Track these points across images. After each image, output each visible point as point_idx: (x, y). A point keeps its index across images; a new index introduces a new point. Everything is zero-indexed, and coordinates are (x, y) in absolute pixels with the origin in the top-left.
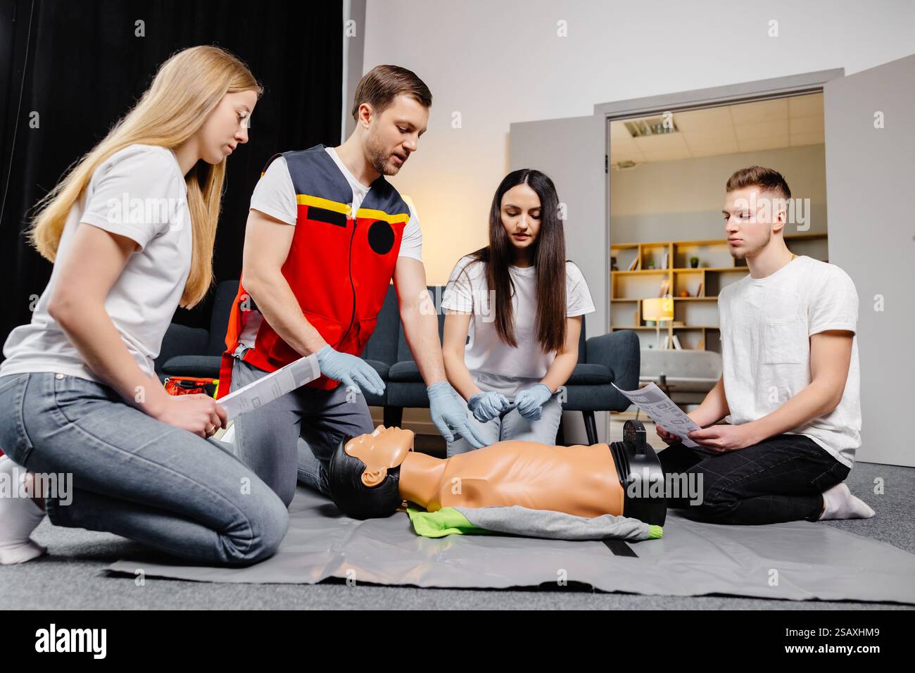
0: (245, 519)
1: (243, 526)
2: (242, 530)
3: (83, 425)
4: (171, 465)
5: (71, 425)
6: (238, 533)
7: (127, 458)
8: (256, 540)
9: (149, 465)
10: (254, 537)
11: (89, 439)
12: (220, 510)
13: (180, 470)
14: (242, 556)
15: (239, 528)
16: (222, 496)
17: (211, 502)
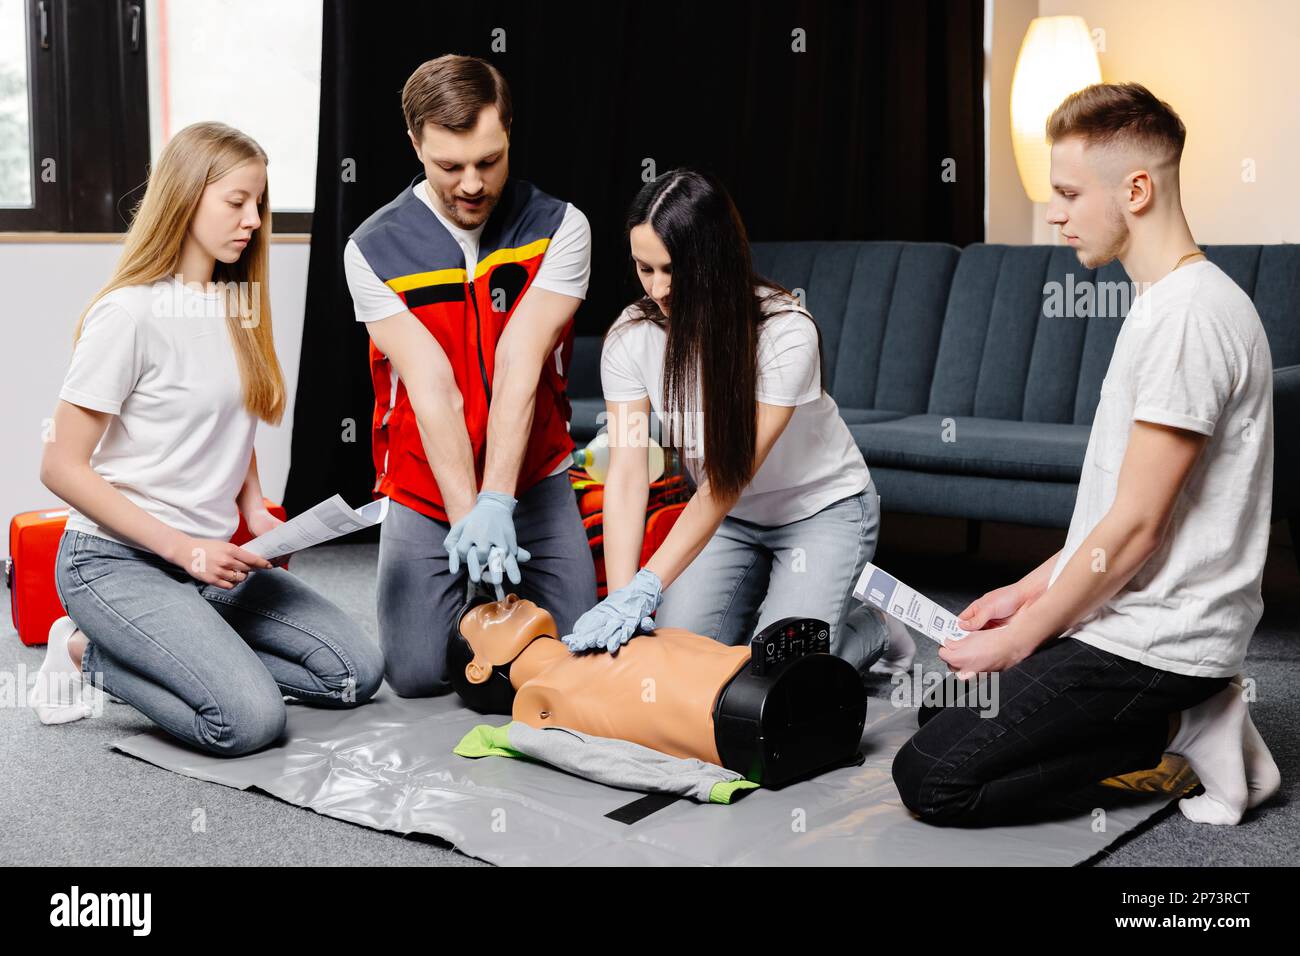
0: (214, 704)
1: (214, 711)
2: (213, 714)
3: (95, 588)
4: (157, 638)
5: (85, 586)
6: (210, 717)
7: (124, 626)
8: (227, 729)
9: (140, 635)
10: (225, 725)
11: (97, 601)
12: (194, 690)
13: (165, 645)
14: (214, 741)
15: (210, 712)
16: (196, 676)
17: (186, 680)
